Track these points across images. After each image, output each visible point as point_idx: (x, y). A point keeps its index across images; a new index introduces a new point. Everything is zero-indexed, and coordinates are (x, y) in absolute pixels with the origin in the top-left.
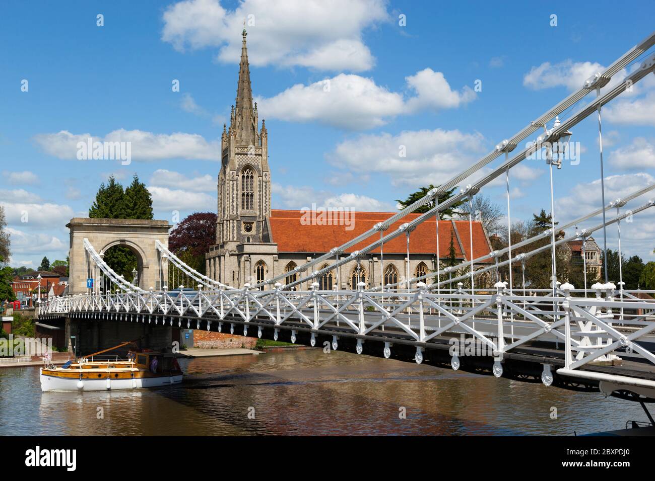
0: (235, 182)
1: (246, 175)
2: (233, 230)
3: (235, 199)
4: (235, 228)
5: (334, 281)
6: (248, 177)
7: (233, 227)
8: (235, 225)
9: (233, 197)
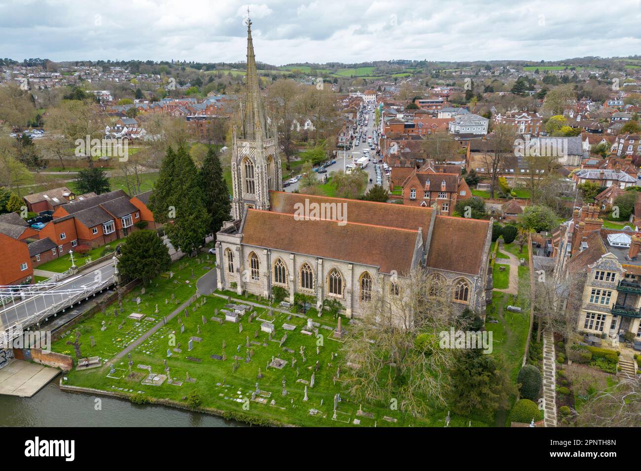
0: (236, 172)
1: (247, 165)
2: (236, 211)
3: (237, 186)
4: (238, 209)
5: (286, 273)
6: (249, 166)
7: (236, 208)
8: (237, 207)
9: (235, 185)
